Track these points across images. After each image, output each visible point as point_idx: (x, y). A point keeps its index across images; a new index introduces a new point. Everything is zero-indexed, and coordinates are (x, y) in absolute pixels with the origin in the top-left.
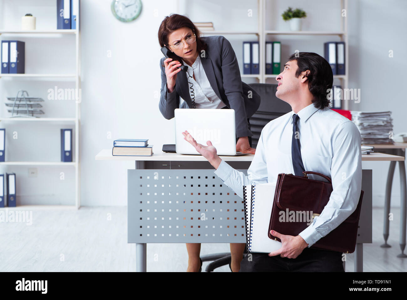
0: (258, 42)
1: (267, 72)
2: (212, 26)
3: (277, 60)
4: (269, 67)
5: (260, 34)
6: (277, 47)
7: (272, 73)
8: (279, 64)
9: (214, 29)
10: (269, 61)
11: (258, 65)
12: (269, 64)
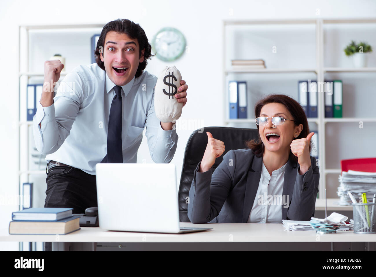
0: (316, 81)
1: (327, 115)
2: (264, 64)
3: (338, 101)
4: (329, 110)
5: (318, 72)
6: (338, 86)
7: (333, 116)
8: (341, 106)
9: (265, 67)
10: (329, 103)
11: (316, 107)
12: (329, 107)
